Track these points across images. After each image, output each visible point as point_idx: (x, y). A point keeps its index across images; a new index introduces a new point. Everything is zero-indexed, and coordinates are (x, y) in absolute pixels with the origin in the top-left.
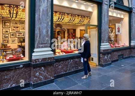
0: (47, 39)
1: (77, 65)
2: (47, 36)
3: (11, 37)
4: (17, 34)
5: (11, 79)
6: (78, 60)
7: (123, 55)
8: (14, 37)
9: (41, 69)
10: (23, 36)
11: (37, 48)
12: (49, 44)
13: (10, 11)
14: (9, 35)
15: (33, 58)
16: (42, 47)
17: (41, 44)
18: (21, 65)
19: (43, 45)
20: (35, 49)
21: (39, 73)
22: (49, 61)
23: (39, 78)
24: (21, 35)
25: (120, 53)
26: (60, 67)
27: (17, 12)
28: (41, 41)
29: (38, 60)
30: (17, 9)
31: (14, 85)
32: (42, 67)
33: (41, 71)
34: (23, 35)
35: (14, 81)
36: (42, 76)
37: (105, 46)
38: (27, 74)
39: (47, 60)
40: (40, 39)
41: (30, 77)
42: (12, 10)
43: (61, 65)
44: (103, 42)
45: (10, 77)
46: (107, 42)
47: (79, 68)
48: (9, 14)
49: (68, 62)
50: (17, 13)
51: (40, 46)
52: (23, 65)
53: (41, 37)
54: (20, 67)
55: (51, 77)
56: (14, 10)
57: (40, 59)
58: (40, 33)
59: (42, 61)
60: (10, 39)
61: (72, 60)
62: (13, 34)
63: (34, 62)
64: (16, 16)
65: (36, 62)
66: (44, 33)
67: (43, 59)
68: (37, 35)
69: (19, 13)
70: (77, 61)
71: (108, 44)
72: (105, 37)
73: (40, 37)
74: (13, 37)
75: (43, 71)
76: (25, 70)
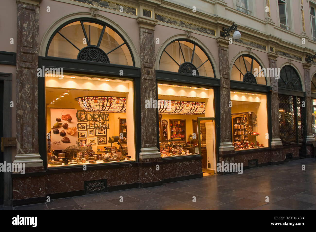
0: (153, 137)
1: (187, 170)
2: (153, 135)
3: (89, 135)
4: (97, 131)
5: (123, 177)
6: (189, 164)
7: (256, 160)
8: (93, 135)
9: (149, 170)
10: (105, 133)
11: (144, 147)
12: (155, 143)
13: (103, 104)
14: (87, 132)
15: (141, 157)
16: (149, 147)
17: (148, 143)
18: (130, 164)
19: (150, 144)
20: (142, 148)
21: (148, 173)
22: (157, 161)
23: (147, 178)
24: (101, 132)
25: (252, 157)
26: (168, 170)
27: (111, 104)
28: (148, 140)
29: (146, 159)
30: (111, 101)
31: (125, 183)
32: (151, 167)
33: (149, 171)
34: (105, 131)
35: (125, 179)
36: (150, 176)
37: (226, 146)
38: (135, 174)
39: (154, 161)
40: (146, 137)
41: (138, 177)
42: (106, 102)
43: (169, 168)
44: (223, 142)
45: (122, 175)
46: (228, 141)
47: (191, 173)
48: (102, 107)
49: (177, 165)
50: (110, 106)
51: (147, 145)
52: (132, 164)
53: (148, 136)
54: (130, 166)
55: (159, 179)
56: (108, 102)
57: (148, 159)
58: (146, 131)
59: (150, 160)
60: (88, 138)
61: (181, 163)
62: (91, 131)
63: (143, 162)
64: (109, 109)
65: (144, 161)
66: (150, 131)
67: (151, 158)
68: (144, 134)
69: (113, 105)
70: (187, 165)
71: (230, 143)
72: (226, 134)
73: (146, 135)
74: (91, 135)
75: (152, 172)
76: (134, 169)
